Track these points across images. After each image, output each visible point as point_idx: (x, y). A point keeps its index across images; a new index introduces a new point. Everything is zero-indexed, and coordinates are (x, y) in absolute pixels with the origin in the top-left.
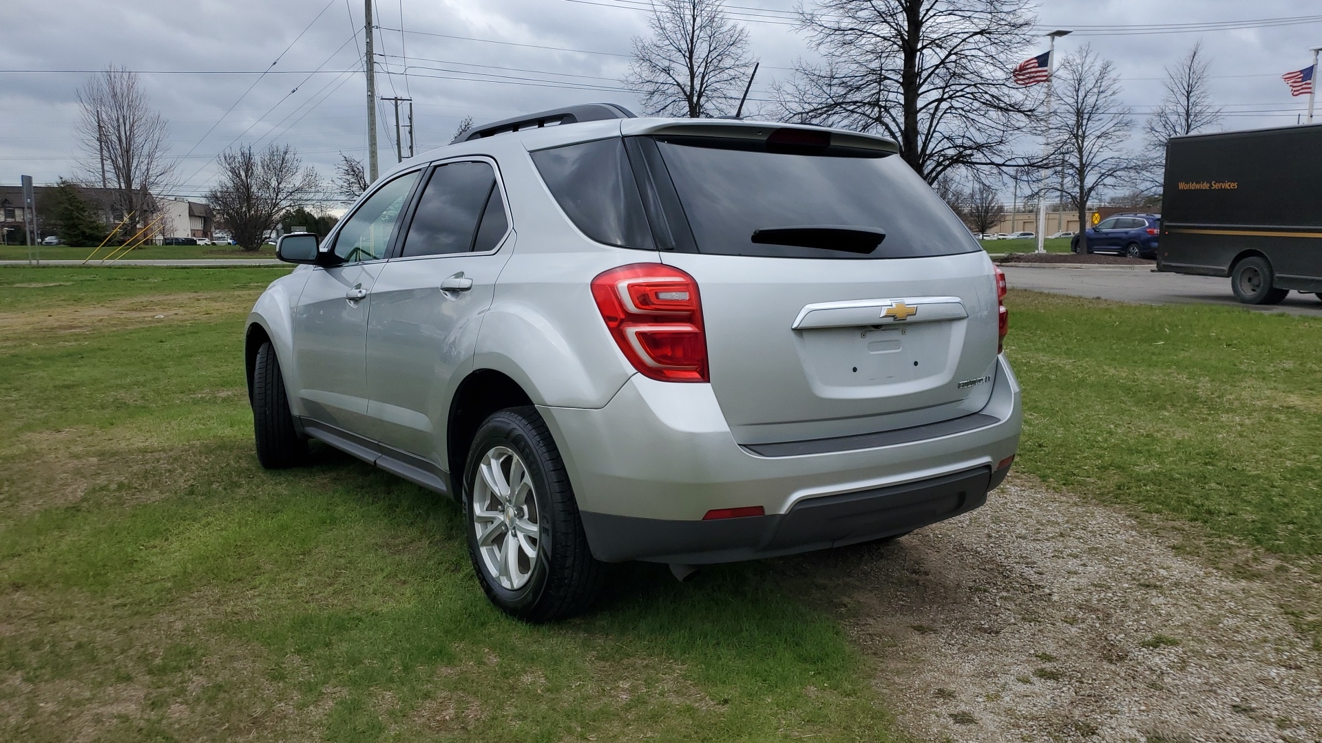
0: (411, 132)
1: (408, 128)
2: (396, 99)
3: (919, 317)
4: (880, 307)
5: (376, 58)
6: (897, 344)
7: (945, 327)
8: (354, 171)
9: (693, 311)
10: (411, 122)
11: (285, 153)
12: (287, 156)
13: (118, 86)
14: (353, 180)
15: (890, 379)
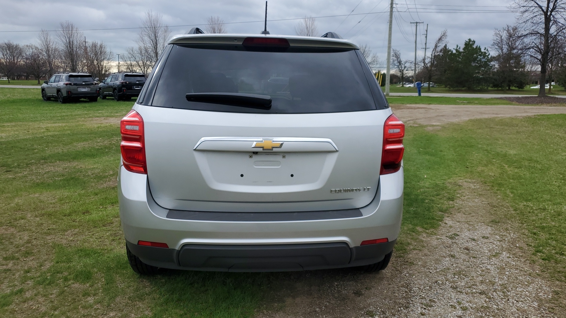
0: (426, 37)
1: (425, 35)
2: (417, 23)
3: (283, 149)
5: (394, 6)
8: (396, 55)
9: (141, 136)
10: (427, 32)
11: (365, 48)
12: (366, 49)
13: (308, 24)
14: (395, 59)
15: (270, 183)
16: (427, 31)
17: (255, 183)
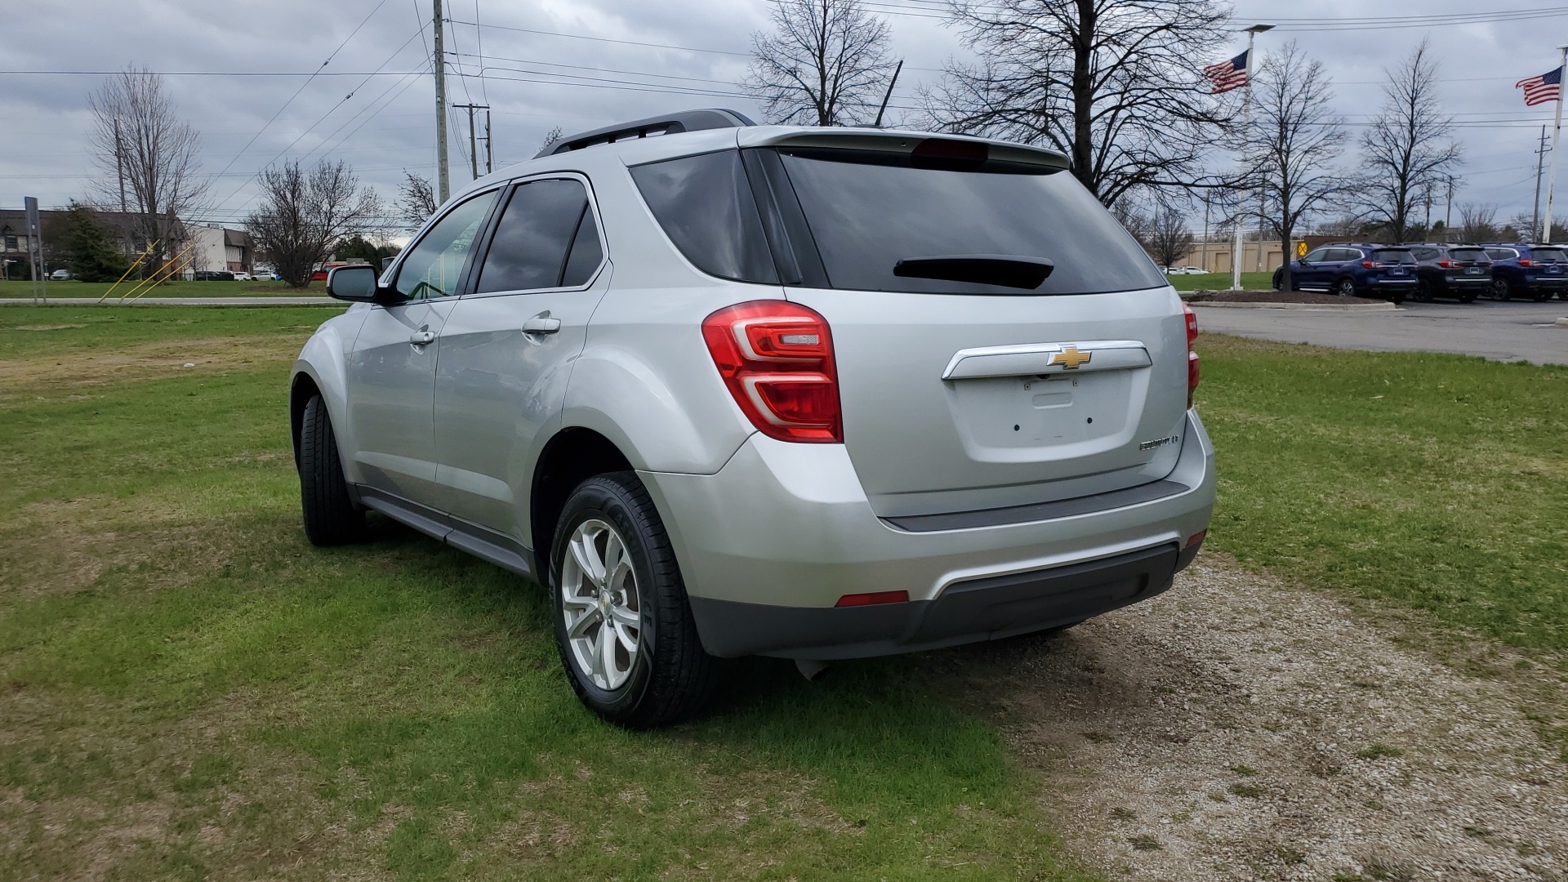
0: (488, 146)
1: (485, 142)
2: (471, 106)
3: (1093, 364)
4: (1046, 353)
5: (446, 57)
6: (1067, 397)
7: (1124, 377)
8: (420, 192)
9: (824, 357)
10: (488, 134)
11: (339, 171)
12: (341, 175)
13: (138, 90)
14: (419, 203)
15: (1058, 439)
16: (488, 130)
17: (1039, 442)
